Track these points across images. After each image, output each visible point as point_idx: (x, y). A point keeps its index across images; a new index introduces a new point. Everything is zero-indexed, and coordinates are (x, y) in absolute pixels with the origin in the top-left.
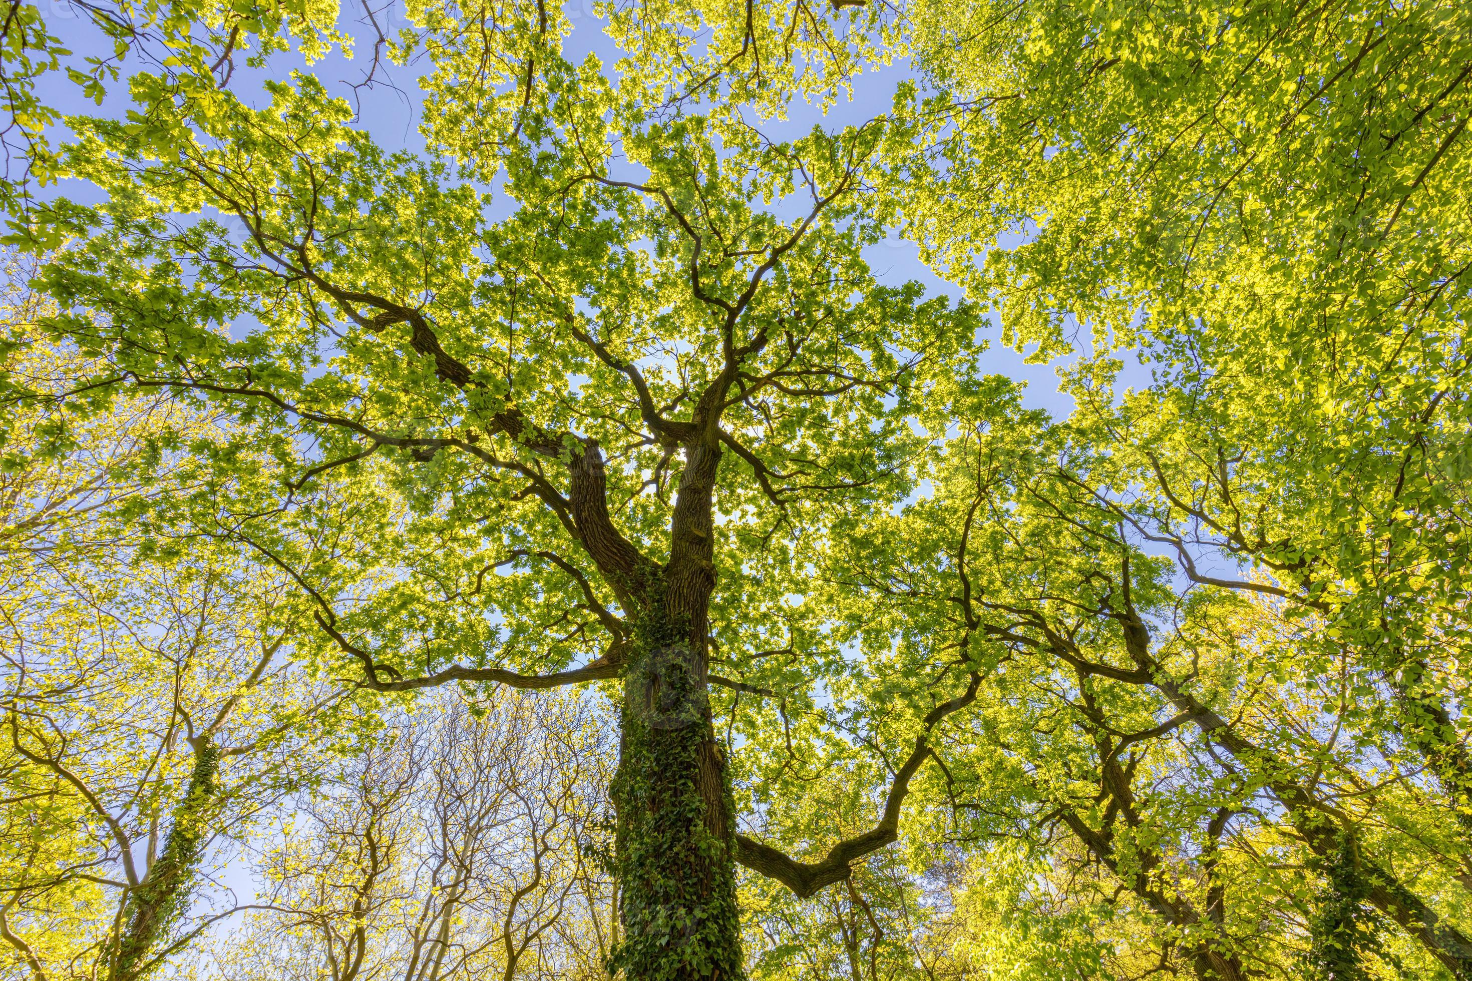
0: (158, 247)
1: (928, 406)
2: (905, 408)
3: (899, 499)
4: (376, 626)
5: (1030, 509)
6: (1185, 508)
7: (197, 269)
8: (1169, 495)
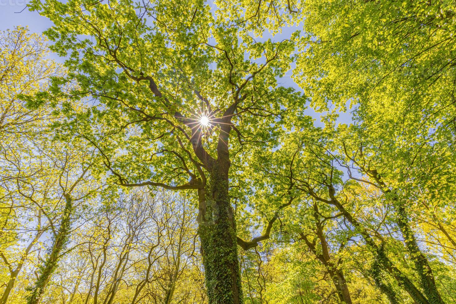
0: (73, 46)
1: (288, 122)
2: (282, 122)
3: (275, 147)
4: (122, 167)
5: (308, 154)
6: (350, 158)
7: (84, 54)
8: (346, 154)
